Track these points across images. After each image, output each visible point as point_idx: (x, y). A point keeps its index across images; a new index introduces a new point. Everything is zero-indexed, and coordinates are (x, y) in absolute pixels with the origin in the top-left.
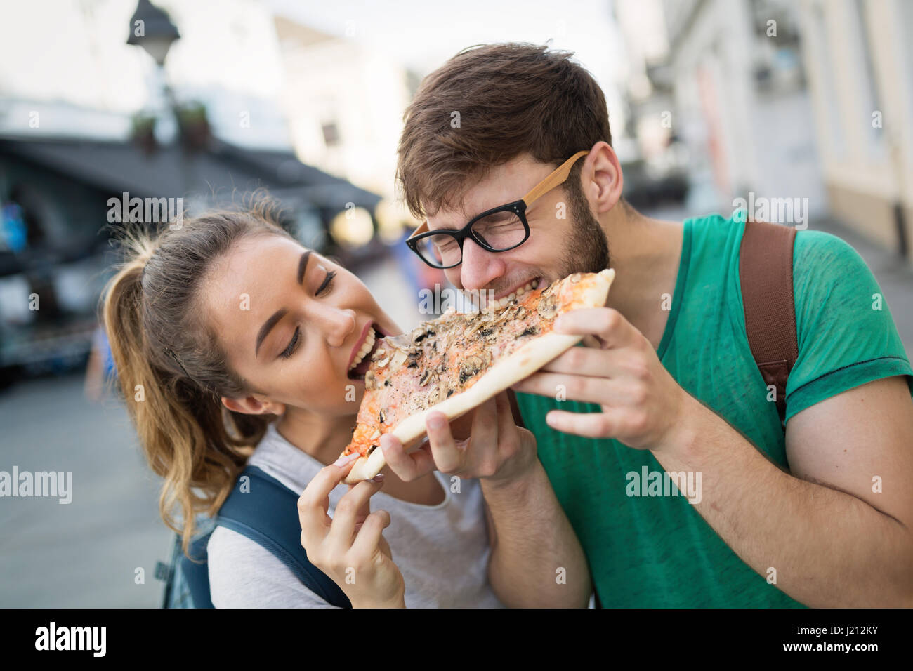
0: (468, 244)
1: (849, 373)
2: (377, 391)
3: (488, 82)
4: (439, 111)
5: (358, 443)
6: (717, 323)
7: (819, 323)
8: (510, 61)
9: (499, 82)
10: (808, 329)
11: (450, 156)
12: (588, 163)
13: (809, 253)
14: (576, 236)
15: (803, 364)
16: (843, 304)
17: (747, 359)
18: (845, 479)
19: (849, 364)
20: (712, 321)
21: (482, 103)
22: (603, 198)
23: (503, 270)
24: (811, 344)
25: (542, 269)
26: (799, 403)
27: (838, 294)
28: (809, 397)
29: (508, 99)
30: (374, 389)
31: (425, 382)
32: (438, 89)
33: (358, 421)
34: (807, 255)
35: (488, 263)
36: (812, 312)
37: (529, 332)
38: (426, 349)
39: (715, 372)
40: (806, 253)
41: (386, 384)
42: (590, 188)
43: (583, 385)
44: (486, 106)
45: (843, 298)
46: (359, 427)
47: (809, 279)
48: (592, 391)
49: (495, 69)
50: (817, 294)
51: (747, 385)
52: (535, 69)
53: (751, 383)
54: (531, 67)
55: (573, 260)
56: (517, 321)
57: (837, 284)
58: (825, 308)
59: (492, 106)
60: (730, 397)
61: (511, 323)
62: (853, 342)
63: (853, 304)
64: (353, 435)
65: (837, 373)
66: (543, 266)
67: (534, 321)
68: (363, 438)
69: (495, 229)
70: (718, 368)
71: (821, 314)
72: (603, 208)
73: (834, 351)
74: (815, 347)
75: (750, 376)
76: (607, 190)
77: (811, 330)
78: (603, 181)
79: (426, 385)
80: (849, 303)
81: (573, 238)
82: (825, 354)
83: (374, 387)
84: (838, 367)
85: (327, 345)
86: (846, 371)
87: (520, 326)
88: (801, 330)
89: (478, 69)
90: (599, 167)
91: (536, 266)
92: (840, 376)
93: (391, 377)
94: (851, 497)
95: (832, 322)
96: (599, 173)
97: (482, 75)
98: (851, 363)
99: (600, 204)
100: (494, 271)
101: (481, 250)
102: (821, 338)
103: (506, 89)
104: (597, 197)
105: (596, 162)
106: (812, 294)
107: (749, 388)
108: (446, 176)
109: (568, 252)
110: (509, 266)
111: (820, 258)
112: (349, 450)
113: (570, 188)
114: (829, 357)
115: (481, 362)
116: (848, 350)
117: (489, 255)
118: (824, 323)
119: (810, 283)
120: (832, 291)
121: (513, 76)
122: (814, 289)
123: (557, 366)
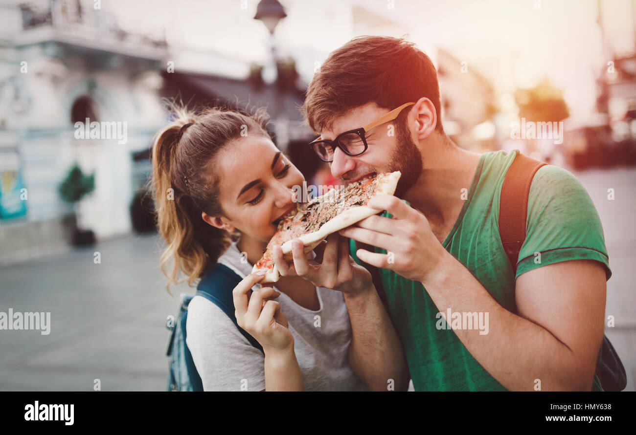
0: (337, 150)
1: (553, 254)
2: (283, 232)
3: (356, 59)
4: (327, 74)
5: (266, 260)
6: (485, 216)
7: (539, 221)
8: (372, 48)
9: (362, 60)
10: (532, 223)
11: (327, 100)
12: (414, 110)
13: (542, 177)
14: (398, 151)
15: (527, 245)
16: (555, 211)
17: (497, 239)
18: (542, 318)
19: (554, 248)
20: (483, 215)
21: (350, 72)
22: (422, 131)
23: (354, 166)
24: (533, 233)
25: (376, 168)
26: (522, 269)
27: (553, 204)
28: (528, 265)
29: (364, 70)
30: (282, 231)
31: (307, 229)
32: (330, 62)
33: (267, 248)
34: (540, 179)
35: (346, 161)
36: (536, 213)
37: (359, 204)
38: (312, 212)
39: (478, 245)
40: (539, 178)
41: (288, 228)
42: (413, 124)
43: (376, 237)
44: (352, 73)
45: (556, 207)
46: (267, 251)
47: (537, 193)
48: (380, 241)
49: (363, 52)
50: (541, 203)
51: (495, 255)
52: (384, 54)
53: (497, 254)
54: (383, 52)
55: (395, 165)
56: (357, 196)
57: (554, 199)
58: (543, 212)
59: (355, 73)
60: (484, 261)
61: (353, 197)
62: (558, 235)
63: (562, 212)
64: (263, 255)
65: (546, 253)
66: (376, 166)
67: (364, 198)
68: (269, 258)
69: (352, 144)
70: (480, 243)
71: (541, 215)
72: (422, 137)
73: (545, 239)
74: (535, 235)
75: (497, 249)
76: (425, 126)
77: (534, 224)
78: (424, 120)
79: (308, 230)
80: (560, 211)
81: (396, 152)
82: (540, 240)
83: (281, 230)
84: (547, 249)
85: (274, 205)
86: (552, 252)
87: (357, 199)
88: (528, 223)
89: (354, 51)
90: (422, 112)
91: (373, 166)
92: (547, 255)
93: (291, 225)
94: (541, 328)
95: (546, 221)
96: (421, 116)
97: (354, 55)
98: (556, 247)
99: (420, 134)
100: (348, 166)
101: (343, 153)
102: (539, 229)
103: (365, 64)
104: (417, 130)
105: (420, 109)
106: (538, 203)
107: (495, 256)
108: (324, 111)
109: (392, 160)
110: (358, 164)
111: (547, 181)
112: (260, 264)
113: (398, 123)
114: (543, 242)
115: (330, 216)
116: (554, 240)
117: (347, 157)
118: (542, 221)
119: (538, 195)
120: (549, 202)
121: (371, 57)
122: (539, 199)
123: (363, 224)
